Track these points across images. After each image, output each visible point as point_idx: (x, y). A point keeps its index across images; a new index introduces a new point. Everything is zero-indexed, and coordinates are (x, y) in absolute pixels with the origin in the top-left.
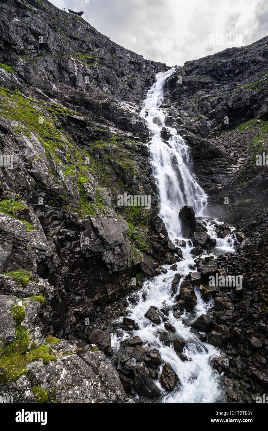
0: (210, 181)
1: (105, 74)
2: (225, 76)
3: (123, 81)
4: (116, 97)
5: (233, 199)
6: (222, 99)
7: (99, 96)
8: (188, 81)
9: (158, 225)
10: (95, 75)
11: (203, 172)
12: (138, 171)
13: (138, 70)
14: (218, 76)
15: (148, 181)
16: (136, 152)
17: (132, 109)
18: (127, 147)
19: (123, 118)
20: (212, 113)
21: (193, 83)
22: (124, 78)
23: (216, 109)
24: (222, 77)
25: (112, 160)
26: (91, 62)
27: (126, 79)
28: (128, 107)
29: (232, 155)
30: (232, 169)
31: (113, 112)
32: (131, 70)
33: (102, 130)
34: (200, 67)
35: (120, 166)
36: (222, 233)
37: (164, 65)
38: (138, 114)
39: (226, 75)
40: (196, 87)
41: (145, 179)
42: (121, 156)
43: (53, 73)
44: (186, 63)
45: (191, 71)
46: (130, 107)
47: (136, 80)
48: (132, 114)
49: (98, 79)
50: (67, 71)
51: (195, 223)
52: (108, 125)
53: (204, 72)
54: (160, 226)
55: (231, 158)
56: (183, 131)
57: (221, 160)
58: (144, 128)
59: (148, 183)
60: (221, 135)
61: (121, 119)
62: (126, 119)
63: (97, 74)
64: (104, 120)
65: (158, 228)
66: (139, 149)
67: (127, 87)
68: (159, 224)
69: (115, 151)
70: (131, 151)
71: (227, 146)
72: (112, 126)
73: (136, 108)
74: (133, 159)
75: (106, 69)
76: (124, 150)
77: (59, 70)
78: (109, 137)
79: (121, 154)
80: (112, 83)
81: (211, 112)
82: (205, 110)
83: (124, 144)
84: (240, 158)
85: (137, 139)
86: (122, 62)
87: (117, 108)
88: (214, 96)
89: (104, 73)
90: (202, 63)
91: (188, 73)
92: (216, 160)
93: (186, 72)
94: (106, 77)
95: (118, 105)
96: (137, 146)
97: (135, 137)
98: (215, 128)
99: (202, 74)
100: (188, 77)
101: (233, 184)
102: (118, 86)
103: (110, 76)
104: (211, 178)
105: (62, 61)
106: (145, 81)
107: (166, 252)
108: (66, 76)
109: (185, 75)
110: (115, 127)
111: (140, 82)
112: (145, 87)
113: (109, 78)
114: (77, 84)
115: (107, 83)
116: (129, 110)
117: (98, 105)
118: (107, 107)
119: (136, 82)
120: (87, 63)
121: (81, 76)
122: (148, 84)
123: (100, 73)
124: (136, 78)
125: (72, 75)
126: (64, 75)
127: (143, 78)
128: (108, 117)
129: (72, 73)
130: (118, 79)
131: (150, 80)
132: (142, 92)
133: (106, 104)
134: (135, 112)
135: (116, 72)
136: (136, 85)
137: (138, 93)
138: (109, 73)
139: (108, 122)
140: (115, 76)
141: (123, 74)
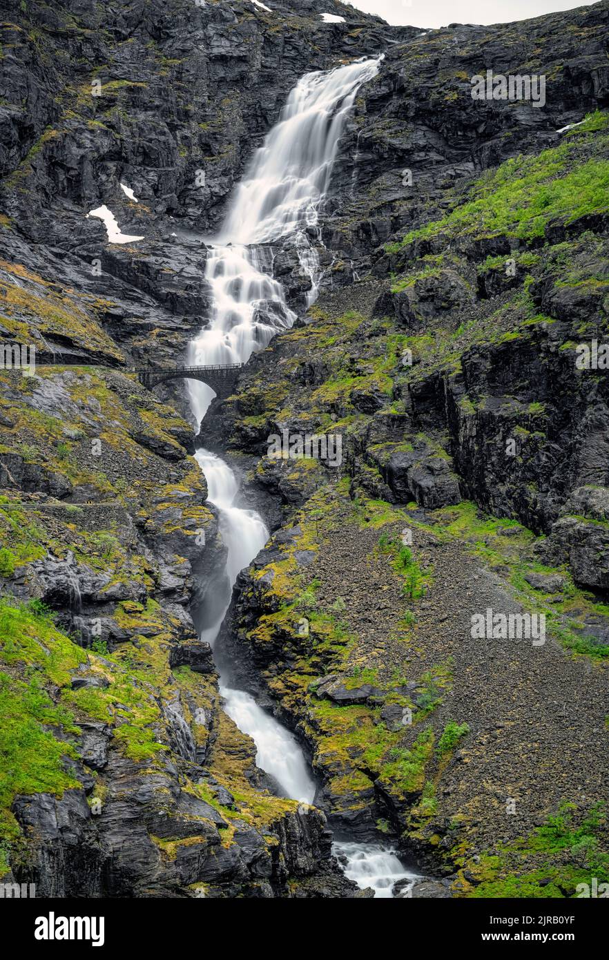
1: (140, 135)
2: (456, 136)
3: (187, 138)
4: (165, 199)
10: (116, 143)
13: (237, 81)
17: (189, 262)
18: (170, 345)
19: (170, 292)
21: (377, 146)
22: (189, 128)
26: (107, 106)
27: (196, 129)
31: (156, 279)
32: (214, 88)
39: (459, 133)
43: (45, 189)
45: (383, 100)
46: (187, 258)
47: (224, 124)
48: (187, 278)
49: (123, 154)
50: (62, 166)
52: (148, 306)
63: (122, 140)
72: (153, 307)
75: (143, 117)
76: (167, 349)
77: (51, 170)
79: (162, 353)
80: (158, 159)
86: (188, 71)
89: (137, 135)
94: (143, 147)
103: (151, 140)
106: (255, 116)
108: (62, 177)
109: (365, 114)
110: (158, 307)
111: (238, 127)
112: (252, 137)
113: (148, 147)
114: (82, 195)
115: (142, 164)
116: (182, 270)
117: (130, 263)
118: (145, 269)
119: (225, 130)
120: (97, 111)
121: (88, 169)
122: (264, 124)
123: (128, 136)
124: (227, 118)
125: (73, 173)
126: (58, 177)
127: (249, 106)
128: (147, 290)
129: (72, 169)
130: (171, 141)
131: (270, 110)
132: (243, 157)
133: (144, 263)
134: (195, 269)
135: (168, 120)
136: (222, 143)
137: (225, 171)
138: (150, 129)
139: (147, 299)
140: (165, 133)
141: (186, 116)
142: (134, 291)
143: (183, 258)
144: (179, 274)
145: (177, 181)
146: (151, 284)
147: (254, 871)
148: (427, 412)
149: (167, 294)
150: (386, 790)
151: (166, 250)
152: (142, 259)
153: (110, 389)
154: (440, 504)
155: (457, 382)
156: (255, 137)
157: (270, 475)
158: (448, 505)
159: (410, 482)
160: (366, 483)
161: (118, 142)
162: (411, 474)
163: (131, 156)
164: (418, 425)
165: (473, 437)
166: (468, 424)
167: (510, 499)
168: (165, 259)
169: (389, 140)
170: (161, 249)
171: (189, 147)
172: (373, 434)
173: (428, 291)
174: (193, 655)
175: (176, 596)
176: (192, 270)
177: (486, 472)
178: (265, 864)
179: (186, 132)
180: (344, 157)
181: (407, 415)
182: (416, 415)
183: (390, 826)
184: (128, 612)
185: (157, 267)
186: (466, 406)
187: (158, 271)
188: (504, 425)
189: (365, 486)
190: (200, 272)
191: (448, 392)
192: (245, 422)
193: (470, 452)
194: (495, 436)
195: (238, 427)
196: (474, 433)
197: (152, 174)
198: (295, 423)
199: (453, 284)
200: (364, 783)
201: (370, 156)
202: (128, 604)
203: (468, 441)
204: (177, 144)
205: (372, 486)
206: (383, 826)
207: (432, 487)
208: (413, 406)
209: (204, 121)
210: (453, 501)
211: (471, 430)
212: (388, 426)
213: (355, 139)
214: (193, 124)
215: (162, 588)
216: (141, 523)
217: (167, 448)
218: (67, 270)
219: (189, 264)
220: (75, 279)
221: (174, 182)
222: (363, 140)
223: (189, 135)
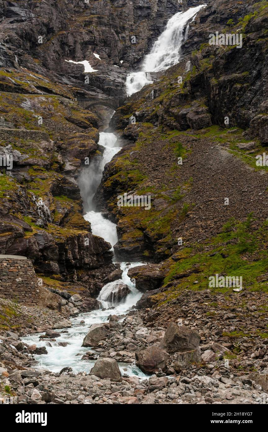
4: (113, 59)
8: (199, 32)
13: (146, 16)
21: (204, 35)
22: (125, 33)
26: (89, 24)
27: (128, 34)
31: (103, 83)
32: (137, 19)
33: (93, 97)
34: (216, 12)
43: (58, 52)
45: (207, 17)
47: (141, 32)
48: (117, 83)
49: (95, 42)
50: (67, 45)
52: (98, 93)
53: (219, 20)
62: (111, 87)
63: (95, 37)
75: (104, 28)
77: (61, 46)
80: (110, 44)
86: (125, 12)
89: (101, 35)
91: (203, 20)
94: (104, 39)
102: (117, 46)
103: (107, 37)
105: (63, 38)
106: (154, 30)
108: (67, 49)
109: (199, 23)
110: (102, 93)
111: (146, 33)
112: (153, 37)
113: (106, 39)
114: (76, 56)
115: (104, 46)
116: (115, 80)
117: (92, 78)
118: (98, 79)
119: (140, 34)
120: (84, 26)
121: (79, 46)
122: (158, 32)
123: (97, 35)
124: (141, 30)
125: (71, 47)
126: (65, 49)
127: (152, 25)
128: (99, 87)
129: (71, 46)
130: (117, 38)
131: (161, 27)
132: (149, 45)
133: (98, 77)
134: (121, 80)
135: (115, 30)
136: (139, 39)
137: (140, 49)
138: (107, 33)
139: (98, 90)
140: (114, 34)
141: (123, 29)
142: (93, 88)
143: (116, 76)
144: (114, 81)
145: (119, 53)
146: (101, 85)
147: (45, 254)
148: (198, 91)
149: (107, 88)
150: (148, 234)
151: (109, 73)
152: (97, 76)
153: (60, 103)
154: (202, 127)
155: (210, 73)
156: (154, 37)
157: (129, 132)
158: (206, 127)
159: (188, 119)
160: (168, 124)
161: (93, 38)
162: (188, 116)
163: (98, 43)
164: (194, 98)
165: (217, 94)
166: (214, 88)
167: (233, 118)
168: (108, 76)
169: (208, 31)
170: (107, 72)
171: (125, 41)
172: (173, 103)
173: (207, 53)
174: (69, 190)
175: (71, 174)
176: (120, 80)
177: (222, 108)
178: (53, 251)
179: (124, 35)
180: (190, 40)
181: (189, 93)
182: (193, 93)
183: (150, 253)
184: (35, 170)
185: (104, 78)
186: (214, 81)
187: (104, 80)
188: (230, 83)
189: (168, 126)
190: (123, 81)
191: (206, 78)
192: (124, 117)
193: (216, 102)
194: (226, 90)
195: (121, 120)
196: (217, 92)
197: (107, 49)
198: (143, 111)
199: (217, 47)
200: (139, 234)
201: (201, 39)
202: (35, 167)
203: (214, 97)
204: (119, 39)
205: (171, 125)
206: (146, 253)
207: (198, 119)
208: (192, 90)
209: (132, 31)
210: (208, 125)
211: (216, 91)
212: (180, 99)
213: (195, 33)
214: (127, 32)
215: (65, 171)
216: (59, 145)
217: (82, 123)
218: (63, 79)
219: (118, 78)
220: (66, 82)
221: (117, 53)
222: (198, 33)
223: (125, 36)
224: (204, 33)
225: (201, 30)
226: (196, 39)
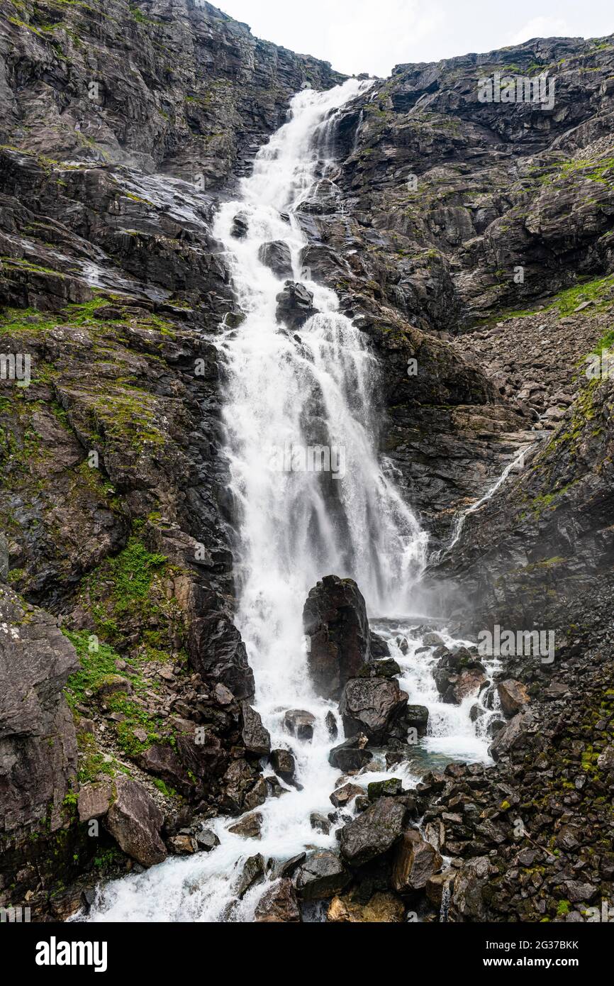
0: (441, 483)
1: (99, 68)
2: (523, 128)
3: (168, 104)
5: (510, 556)
6: (509, 202)
7: (66, 145)
8: (401, 130)
9: (217, 648)
10: (59, 66)
11: (419, 453)
12: (162, 437)
13: (228, 72)
14: (502, 126)
15: (201, 476)
16: (171, 363)
18: (134, 343)
19: (139, 236)
20: (473, 246)
21: (416, 140)
22: (172, 93)
23: (487, 232)
24: (515, 129)
25: (63, 390)
27: (180, 98)
28: (169, 197)
29: (523, 394)
30: (516, 444)
31: (106, 208)
32: (203, 69)
33: (45, 272)
34: (442, 87)
35: (91, 413)
36: (454, 685)
37: (325, 66)
38: (205, 224)
39: (526, 125)
40: (427, 155)
41: (192, 466)
42: (104, 376)
44: (398, 70)
45: (413, 97)
47: (216, 105)
48: (179, 222)
49: (71, 85)
51: (362, 642)
52: (78, 255)
53: (455, 107)
54: (226, 653)
55: (520, 405)
56: (358, 300)
57: (481, 413)
58: (220, 278)
59: (202, 482)
60: (500, 325)
61: (132, 240)
62: (153, 238)
63: (69, 65)
64: (65, 234)
65: (214, 664)
66: (181, 352)
67: (182, 126)
68: (219, 644)
69: (83, 354)
70: (147, 359)
71: (513, 363)
72: (92, 259)
73: (200, 204)
74: (153, 391)
75: (105, 51)
78: (70, 301)
80: (125, 103)
81: (471, 241)
82: (451, 232)
83: (125, 330)
84: (548, 407)
85: (183, 316)
86: (169, 37)
87: (123, 194)
88: (485, 191)
89: (95, 67)
90: (450, 77)
91: (403, 102)
92: (466, 411)
93: (396, 98)
95: (127, 187)
96: (177, 340)
97: (178, 309)
98: (482, 300)
99: (449, 111)
100: (400, 115)
101: (512, 500)
102: (147, 118)
103: (117, 80)
104: (445, 475)
106: (251, 114)
107: (229, 760)
109: (392, 109)
111: (232, 115)
112: (249, 133)
116: (167, 208)
119: (217, 112)
122: (261, 124)
123: (79, 62)
124: (219, 100)
127: (244, 100)
131: (268, 110)
132: (239, 151)
134: (194, 216)
135: (144, 70)
136: (215, 124)
137: (220, 152)
138: (117, 67)
139: (79, 242)
140: (137, 81)
141: (168, 79)
145: (155, 142)
156: (253, 132)
169: (432, 131)
171: (171, 115)
179: (168, 97)
204: (155, 103)
209: (191, 96)
221: (151, 140)
222: (397, 132)
223: (172, 102)
224: (415, 136)
225: (407, 126)
226: (390, 152)
